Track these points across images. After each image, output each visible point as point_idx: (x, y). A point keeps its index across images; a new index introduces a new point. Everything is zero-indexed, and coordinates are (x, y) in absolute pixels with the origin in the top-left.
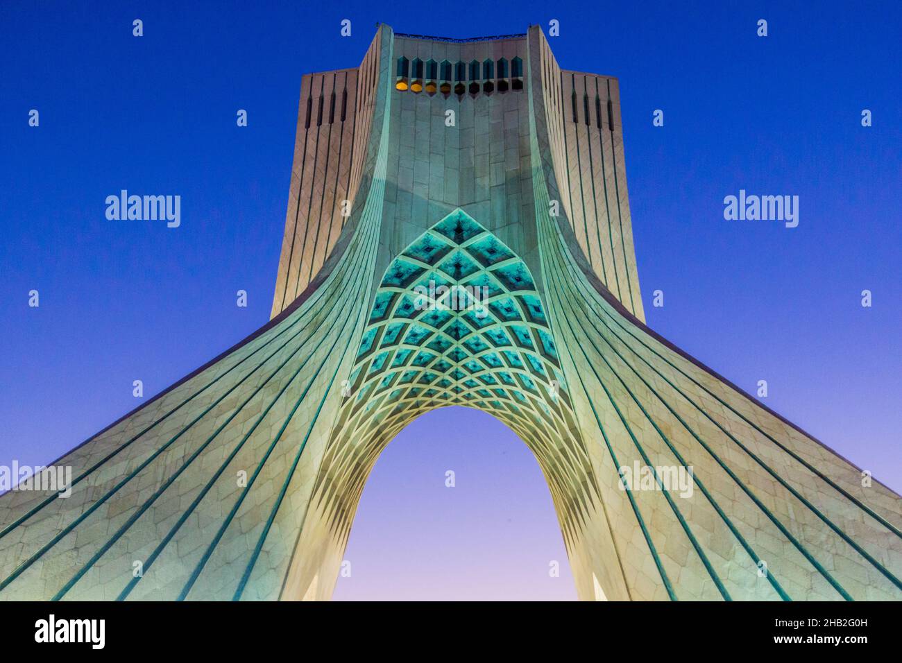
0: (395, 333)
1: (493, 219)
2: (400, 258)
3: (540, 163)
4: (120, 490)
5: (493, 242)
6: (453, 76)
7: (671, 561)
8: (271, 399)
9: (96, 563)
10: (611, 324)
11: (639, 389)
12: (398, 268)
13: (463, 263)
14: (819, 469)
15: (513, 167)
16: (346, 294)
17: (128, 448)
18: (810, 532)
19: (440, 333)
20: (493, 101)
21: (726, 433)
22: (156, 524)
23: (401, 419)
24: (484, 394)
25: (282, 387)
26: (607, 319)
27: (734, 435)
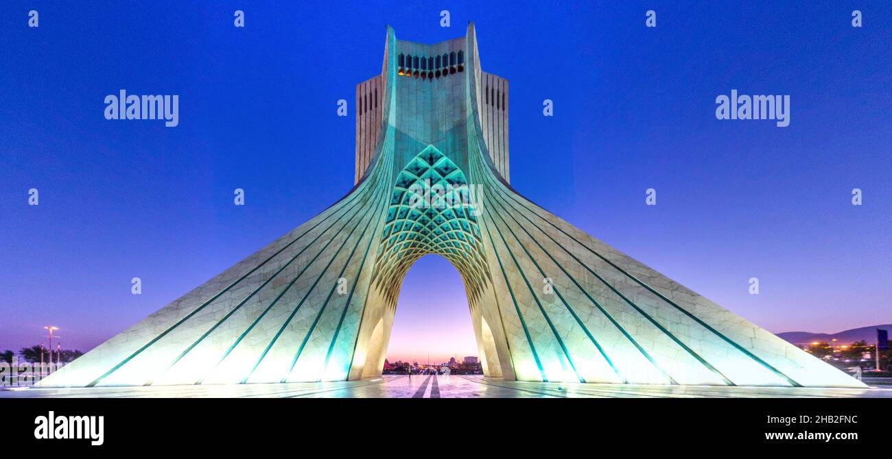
0: (404, 213)
1: (447, 149)
2: (404, 172)
3: (471, 111)
4: (278, 275)
5: (447, 163)
6: (427, 67)
7: (523, 305)
8: (346, 236)
9: (272, 308)
10: (503, 196)
11: (514, 227)
12: (403, 178)
13: (433, 178)
14: (604, 257)
15: (457, 119)
16: (379, 187)
17: (277, 255)
18: (595, 288)
19: (424, 215)
20: (447, 80)
21: (557, 244)
22: (298, 291)
23: (410, 258)
24: (442, 246)
25: (351, 231)
26: (501, 192)
27: (562, 245)
